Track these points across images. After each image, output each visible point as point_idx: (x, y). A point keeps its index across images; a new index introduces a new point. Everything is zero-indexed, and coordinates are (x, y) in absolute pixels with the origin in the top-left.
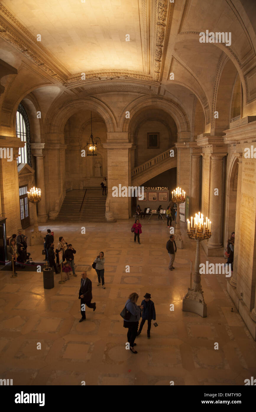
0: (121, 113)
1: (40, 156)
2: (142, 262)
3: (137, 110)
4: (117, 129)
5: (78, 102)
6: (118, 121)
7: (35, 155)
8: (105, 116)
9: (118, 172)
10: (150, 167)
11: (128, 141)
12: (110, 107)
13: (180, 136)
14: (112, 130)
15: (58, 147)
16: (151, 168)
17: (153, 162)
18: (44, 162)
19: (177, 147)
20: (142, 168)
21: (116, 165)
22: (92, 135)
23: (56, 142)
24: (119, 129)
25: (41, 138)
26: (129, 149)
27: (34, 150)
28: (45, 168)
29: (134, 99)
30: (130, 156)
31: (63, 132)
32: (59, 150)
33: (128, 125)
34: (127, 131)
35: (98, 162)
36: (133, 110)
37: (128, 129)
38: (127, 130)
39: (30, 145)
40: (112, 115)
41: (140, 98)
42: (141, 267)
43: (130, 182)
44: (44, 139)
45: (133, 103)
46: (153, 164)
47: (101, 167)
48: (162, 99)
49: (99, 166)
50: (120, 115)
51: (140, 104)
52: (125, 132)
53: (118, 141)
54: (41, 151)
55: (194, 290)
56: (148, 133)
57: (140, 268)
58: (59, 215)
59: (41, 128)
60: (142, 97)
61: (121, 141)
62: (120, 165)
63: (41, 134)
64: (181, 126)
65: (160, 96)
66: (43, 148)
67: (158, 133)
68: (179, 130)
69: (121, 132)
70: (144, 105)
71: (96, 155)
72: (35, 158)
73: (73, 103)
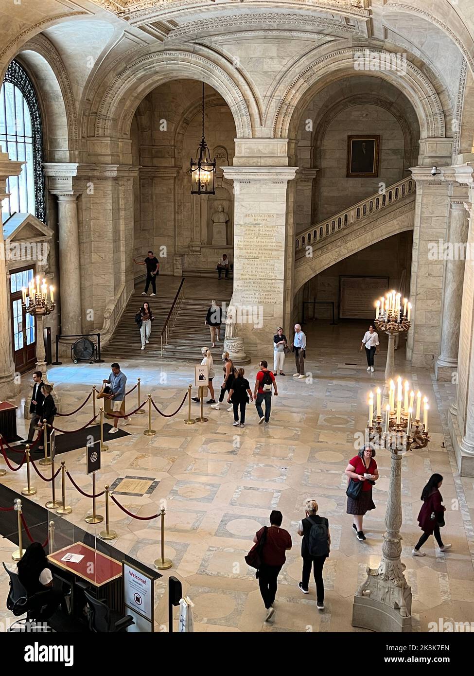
0: (272, 88)
1: (67, 195)
2: (285, 477)
3: (312, 81)
4: (259, 130)
5: (165, 56)
6: (263, 108)
7: (55, 192)
8: (231, 96)
9: (258, 240)
10: (344, 229)
11: (286, 161)
12: (245, 72)
13: (426, 148)
14: (247, 132)
15: (115, 174)
16: (345, 232)
17: (352, 213)
18: (78, 209)
19: (415, 177)
20: (324, 230)
21: (255, 222)
22: (203, 142)
23: (109, 159)
24: (267, 130)
25: (70, 148)
26: (289, 181)
27: (52, 179)
28: (79, 223)
29: (307, 51)
30: (292, 199)
31: (129, 133)
32: (116, 179)
33: (288, 119)
34: (287, 135)
35: (221, 210)
36: (302, 80)
37: (289, 130)
38: (286, 133)
39: (43, 167)
40: (249, 93)
41: (323, 47)
42: (279, 491)
43: (290, 265)
44: (77, 153)
45: (305, 62)
46: (351, 220)
47: (226, 222)
48: (380, 49)
49: (222, 218)
50: (269, 94)
51: (321, 64)
52: (281, 137)
53: (262, 161)
54: (70, 181)
55: (383, 577)
56: (350, 137)
57: (276, 495)
58: (113, 339)
59: (69, 125)
60: (326, 46)
61: (270, 161)
62: (264, 222)
63: (70, 140)
64: (428, 123)
65: (375, 42)
66: (75, 175)
67: (378, 137)
68: (424, 134)
69: (270, 138)
70: (333, 67)
71: (214, 193)
72: (55, 198)
73: (150, 60)
